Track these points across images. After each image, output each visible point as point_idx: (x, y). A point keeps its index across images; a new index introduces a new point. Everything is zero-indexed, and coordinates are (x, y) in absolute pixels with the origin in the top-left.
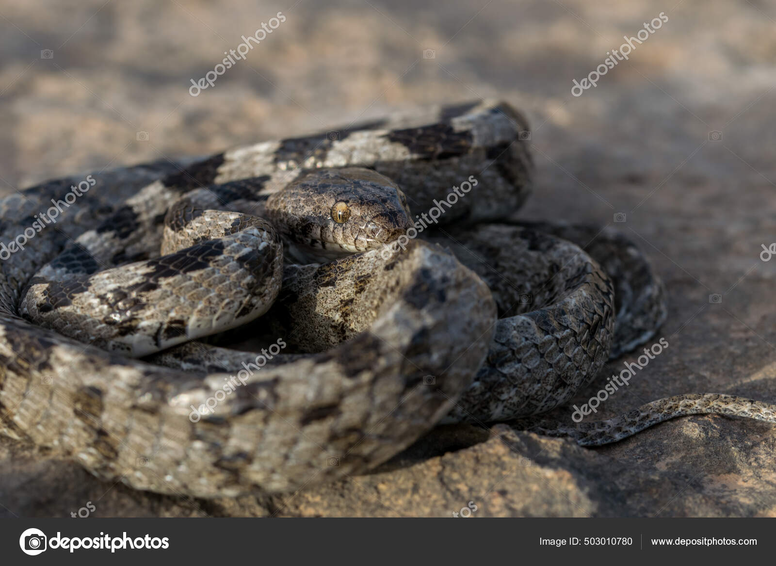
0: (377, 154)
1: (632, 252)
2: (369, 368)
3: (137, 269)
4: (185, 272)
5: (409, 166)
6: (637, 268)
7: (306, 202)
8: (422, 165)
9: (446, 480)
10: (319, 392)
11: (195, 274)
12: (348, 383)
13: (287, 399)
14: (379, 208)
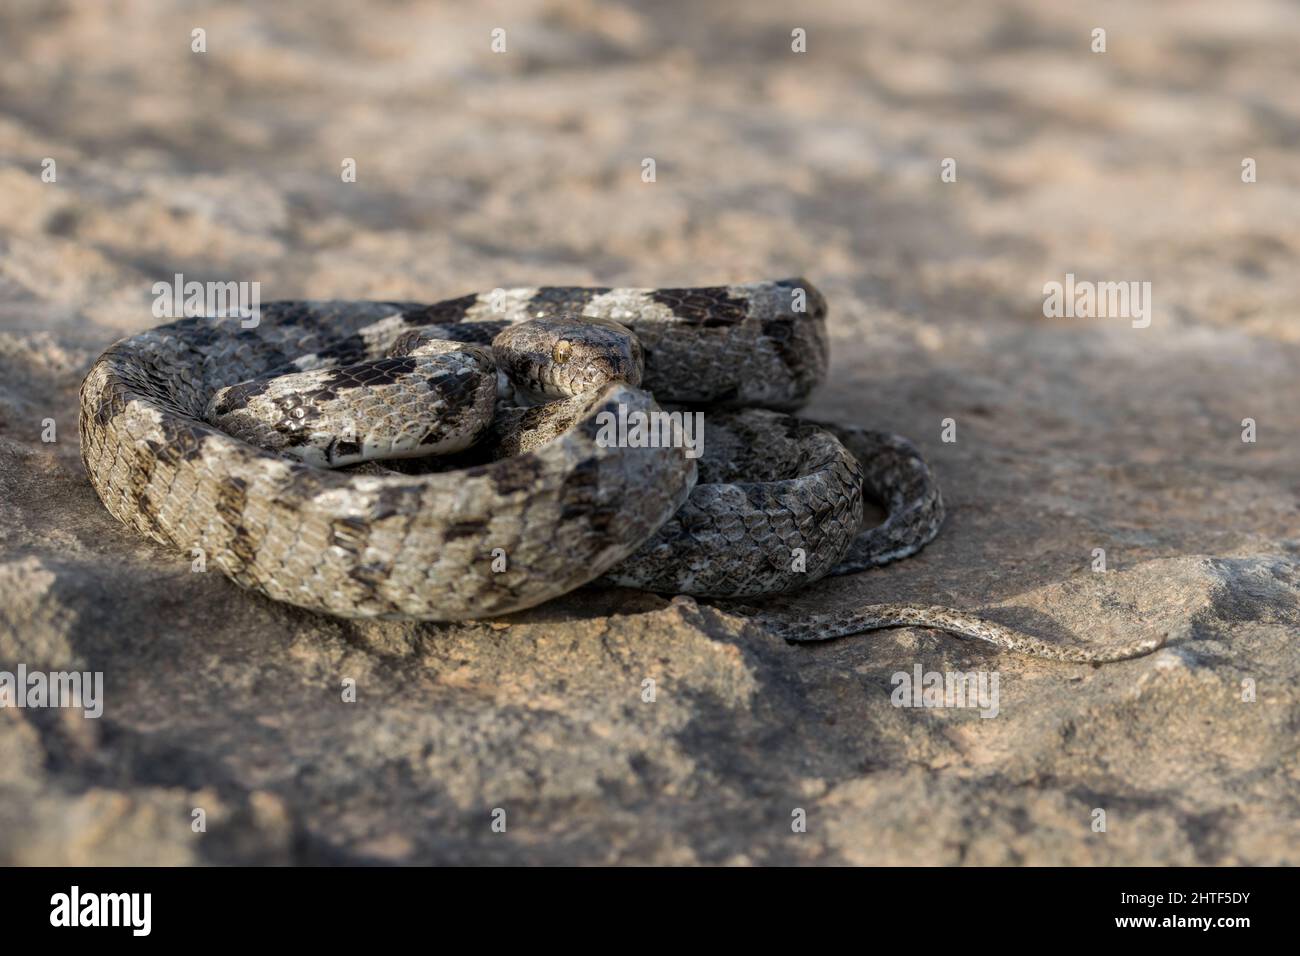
0: (637, 312)
1: (914, 462)
2: (525, 489)
3: (317, 375)
4: (367, 385)
5: (671, 330)
6: (914, 480)
7: (530, 338)
8: (686, 331)
9: (608, 642)
10: (467, 505)
11: (377, 388)
12: (499, 500)
13: (432, 507)
14: (603, 351)
